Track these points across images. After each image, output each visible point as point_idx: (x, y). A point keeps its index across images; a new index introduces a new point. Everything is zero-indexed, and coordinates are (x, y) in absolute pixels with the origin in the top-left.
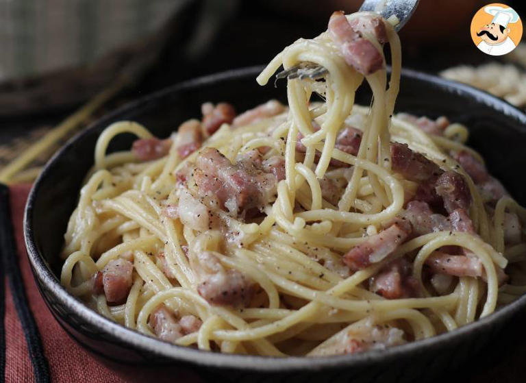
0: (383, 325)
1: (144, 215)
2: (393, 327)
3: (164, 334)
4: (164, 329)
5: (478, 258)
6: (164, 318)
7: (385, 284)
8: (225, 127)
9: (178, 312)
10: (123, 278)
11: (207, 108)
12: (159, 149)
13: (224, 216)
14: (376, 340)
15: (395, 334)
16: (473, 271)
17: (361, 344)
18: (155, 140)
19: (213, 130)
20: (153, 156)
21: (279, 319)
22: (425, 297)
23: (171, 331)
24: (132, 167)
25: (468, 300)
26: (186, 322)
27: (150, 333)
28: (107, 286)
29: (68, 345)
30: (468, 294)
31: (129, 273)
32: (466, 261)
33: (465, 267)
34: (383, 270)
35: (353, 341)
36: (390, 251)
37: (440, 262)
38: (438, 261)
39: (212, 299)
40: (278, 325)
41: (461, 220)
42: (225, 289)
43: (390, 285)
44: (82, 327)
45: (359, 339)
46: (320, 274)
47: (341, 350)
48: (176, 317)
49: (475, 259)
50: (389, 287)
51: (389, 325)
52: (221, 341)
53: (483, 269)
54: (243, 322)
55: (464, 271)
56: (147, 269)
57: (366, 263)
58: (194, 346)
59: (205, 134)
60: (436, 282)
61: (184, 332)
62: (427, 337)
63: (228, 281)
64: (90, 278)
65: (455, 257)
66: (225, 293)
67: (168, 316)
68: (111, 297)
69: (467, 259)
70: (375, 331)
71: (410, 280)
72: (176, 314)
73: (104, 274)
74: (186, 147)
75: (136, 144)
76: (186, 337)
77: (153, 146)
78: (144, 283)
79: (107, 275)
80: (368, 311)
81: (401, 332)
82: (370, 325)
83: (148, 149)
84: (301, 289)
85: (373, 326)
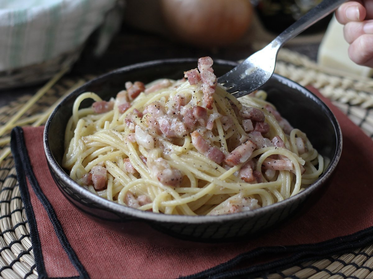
0: (248, 197)
2: (253, 198)
3: (130, 205)
4: (130, 203)
5: (290, 161)
6: (130, 197)
7: (245, 175)
8: (142, 94)
9: (135, 194)
10: (103, 177)
11: (128, 85)
12: (106, 107)
13: (161, 140)
14: (244, 205)
15: (253, 202)
16: (289, 167)
17: (237, 207)
18: (104, 102)
19: (135, 95)
20: (103, 111)
21: (194, 193)
22: (264, 182)
23: (134, 204)
24: (93, 117)
25: (286, 183)
26: (141, 199)
27: (124, 204)
28: (95, 181)
29: (69, 213)
30: (286, 180)
31: (106, 173)
32: (284, 163)
33: (284, 165)
34: (243, 167)
35: (233, 206)
36: (249, 156)
37: (270, 163)
39: (166, 183)
40: (193, 197)
41: (278, 142)
42: (173, 178)
43: (249, 175)
44: (82, 200)
45: (236, 205)
46: (216, 168)
47: (227, 211)
48: (135, 196)
49: (289, 161)
50: (248, 176)
51: (250, 197)
52: (165, 207)
53: (293, 166)
54: (178, 195)
55: (283, 168)
56: (115, 171)
57: (238, 163)
58: (151, 210)
59: (131, 98)
60: (268, 174)
61: (141, 204)
62: (269, 205)
63: (174, 173)
64: (83, 177)
65: (279, 160)
66: (173, 180)
67: (131, 196)
68: (98, 187)
69: (285, 161)
70: (244, 201)
71: (257, 173)
72: (135, 195)
73: (93, 175)
74: (123, 106)
75: (94, 104)
76: (143, 207)
77: (103, 106)
78: (114, 178)
79: (95, 175)
80: (240, 190)
81: (257, 201)
82: (241, 198)
83: (101, 107)
84: (205, 177)
85: (242, 198)
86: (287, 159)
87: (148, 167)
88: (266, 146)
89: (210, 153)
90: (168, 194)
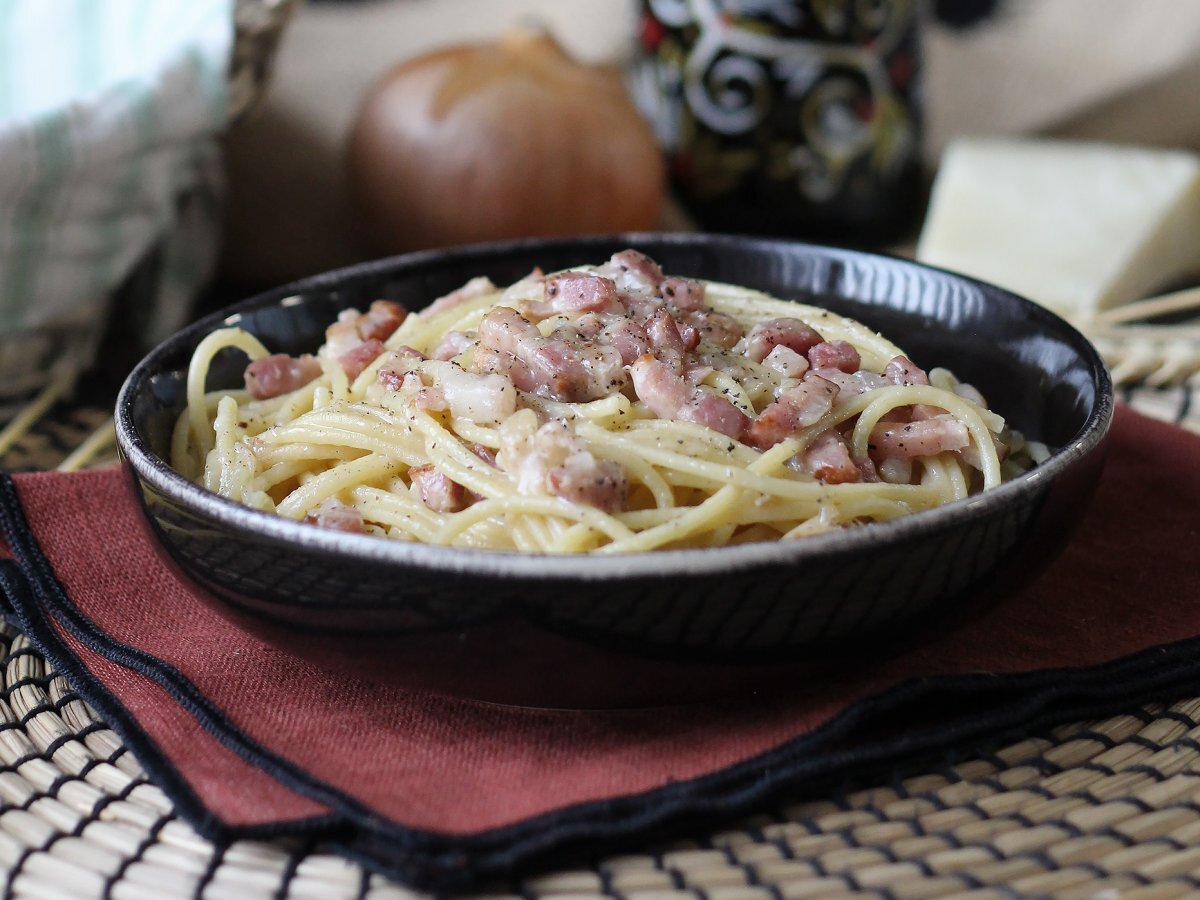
1: (362, 424)
5: (957, 420)
7: (827, 460)
11: (347, 315)
12: (295, 372)
16: (956, 439)
18: (286, 357)
20: (285, 385)
25: (953, 491)
30: (951, 482)
32: (937, 426)
33: (940, 431)
36: (825, 409)
37: (895, 434)
38: (890, 433)
39: (581, 489)
41: (907, 372)
42: (600, 476)
46: (728, 447)
49: (954, 421)
50: (839, 465)
53: (970, 436)
54: (625, 527)
55: (938, 441)
57: (796, 427)
60: (891, 469)
63: (602, 468)
65: (917, 423)
66: (600, 482)
69: (940, 422)
73: (321, 518)
74: (359, 351)
75: (252, 367)
77: (285, 370)
78: (388, 528)
79: (327, 519)
80: (819, 501)
82: (827, 524)
83: (278, 373)
84: (703, 467)
85: (832, 524)
86: (945, 416)
87: (503, 471)
88: (867, 389)
89: (697, 407)
90: (591, 529)
